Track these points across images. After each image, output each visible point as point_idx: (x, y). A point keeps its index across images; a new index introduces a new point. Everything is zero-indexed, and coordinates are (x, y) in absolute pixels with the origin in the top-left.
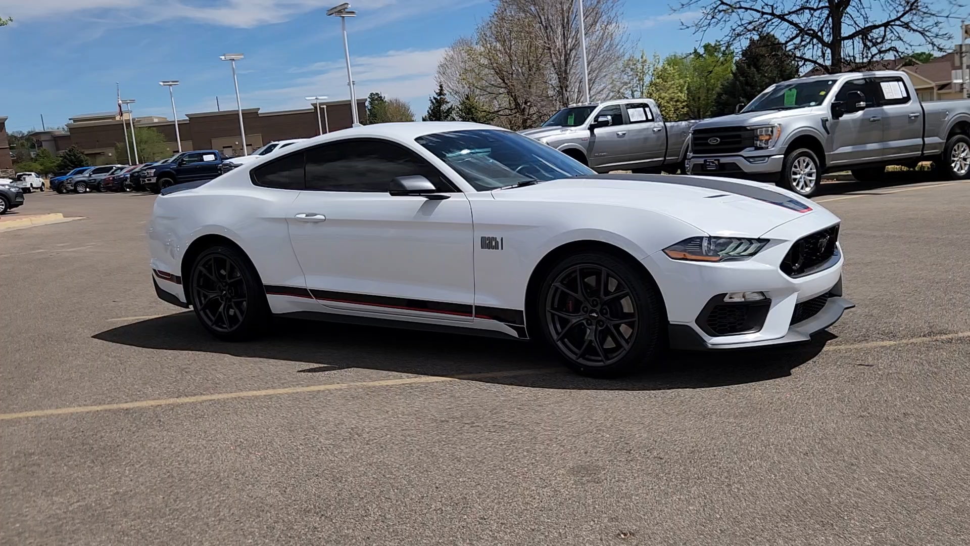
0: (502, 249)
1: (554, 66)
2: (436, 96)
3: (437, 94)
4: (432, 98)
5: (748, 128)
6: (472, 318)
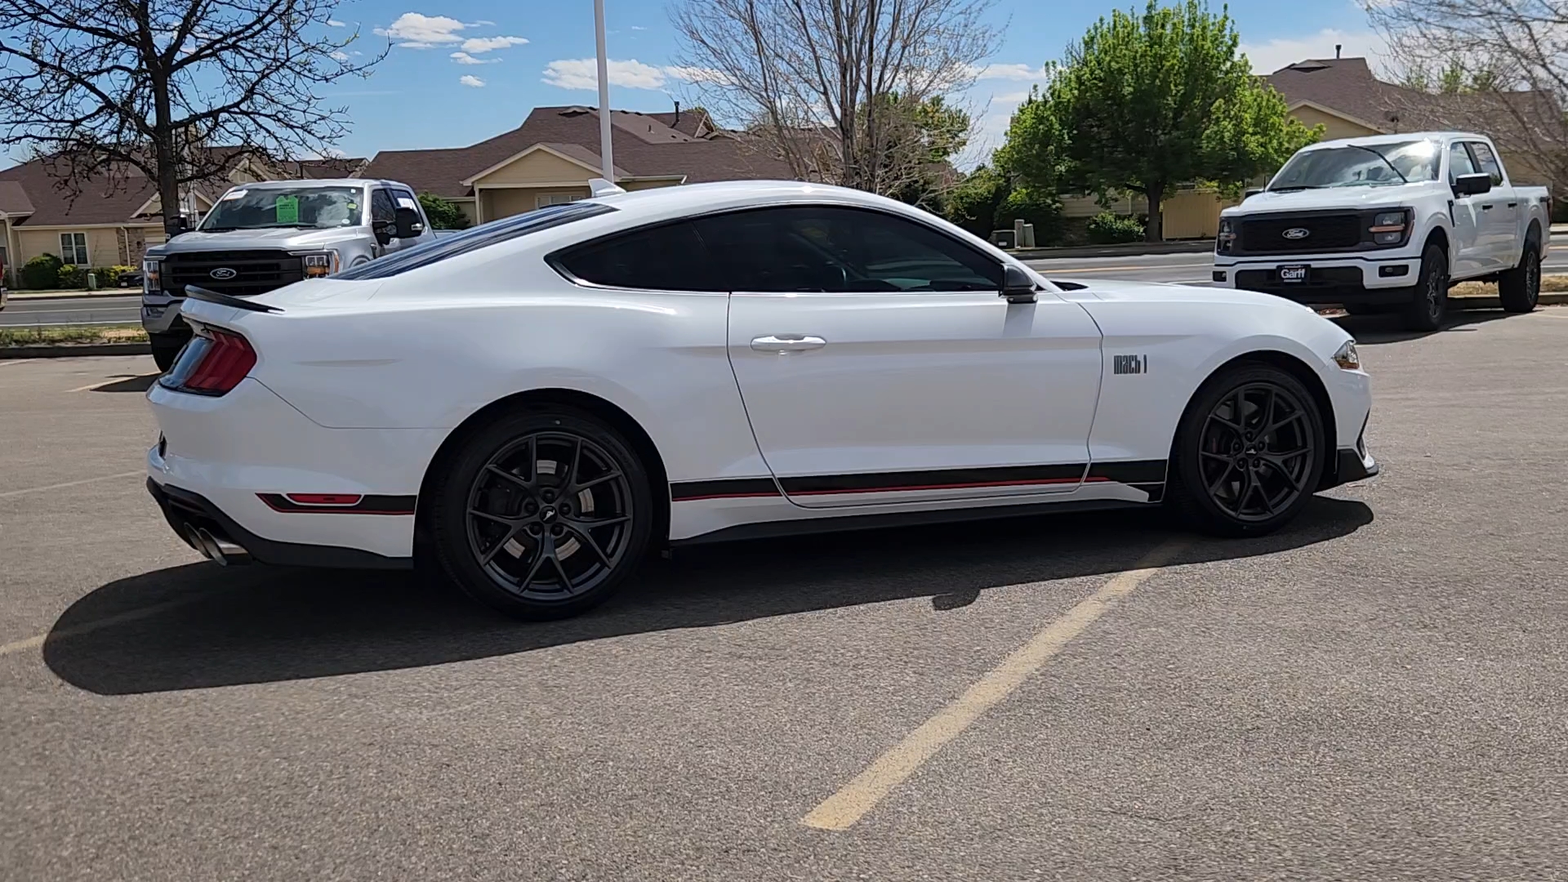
0: (1145, 371)
5: (290, 253)
6: (1078, 484)
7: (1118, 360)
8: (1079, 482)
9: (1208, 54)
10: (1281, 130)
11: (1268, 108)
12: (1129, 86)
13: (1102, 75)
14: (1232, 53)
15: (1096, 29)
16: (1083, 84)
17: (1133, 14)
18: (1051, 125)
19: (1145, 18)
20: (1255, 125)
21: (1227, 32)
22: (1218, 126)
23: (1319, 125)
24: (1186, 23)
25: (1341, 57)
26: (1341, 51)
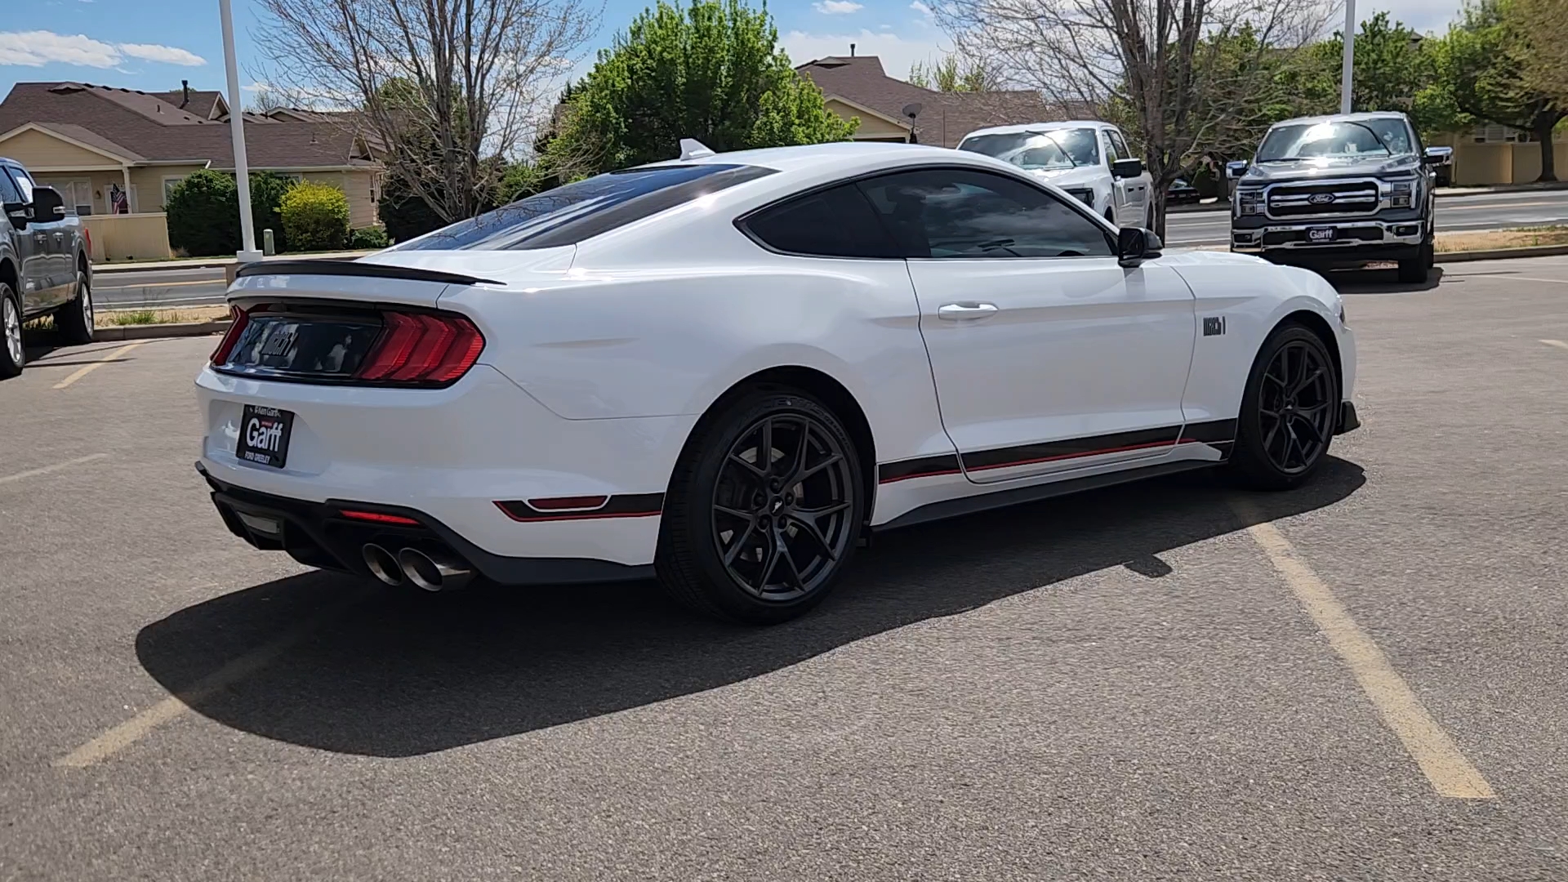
0: (1224, 332)
6: (1172, 446)
7: (1207, 322)
8: (1173, 444)
9: (753, 47)
10: (822, 123)
11: (809, 101)
12: (682, 77)
13: (654, 65)
14: (772, 47)
15: (642, 19)
16: (636, 73)
17: (677, 7)
18: (609, 113)
19: (692, 10)
20: (798, 117)
21: (767, 27)
22: (768, 117)
23: (854, 118)
24: (728, 17)
25: (856, 55)
26: (855, 50)
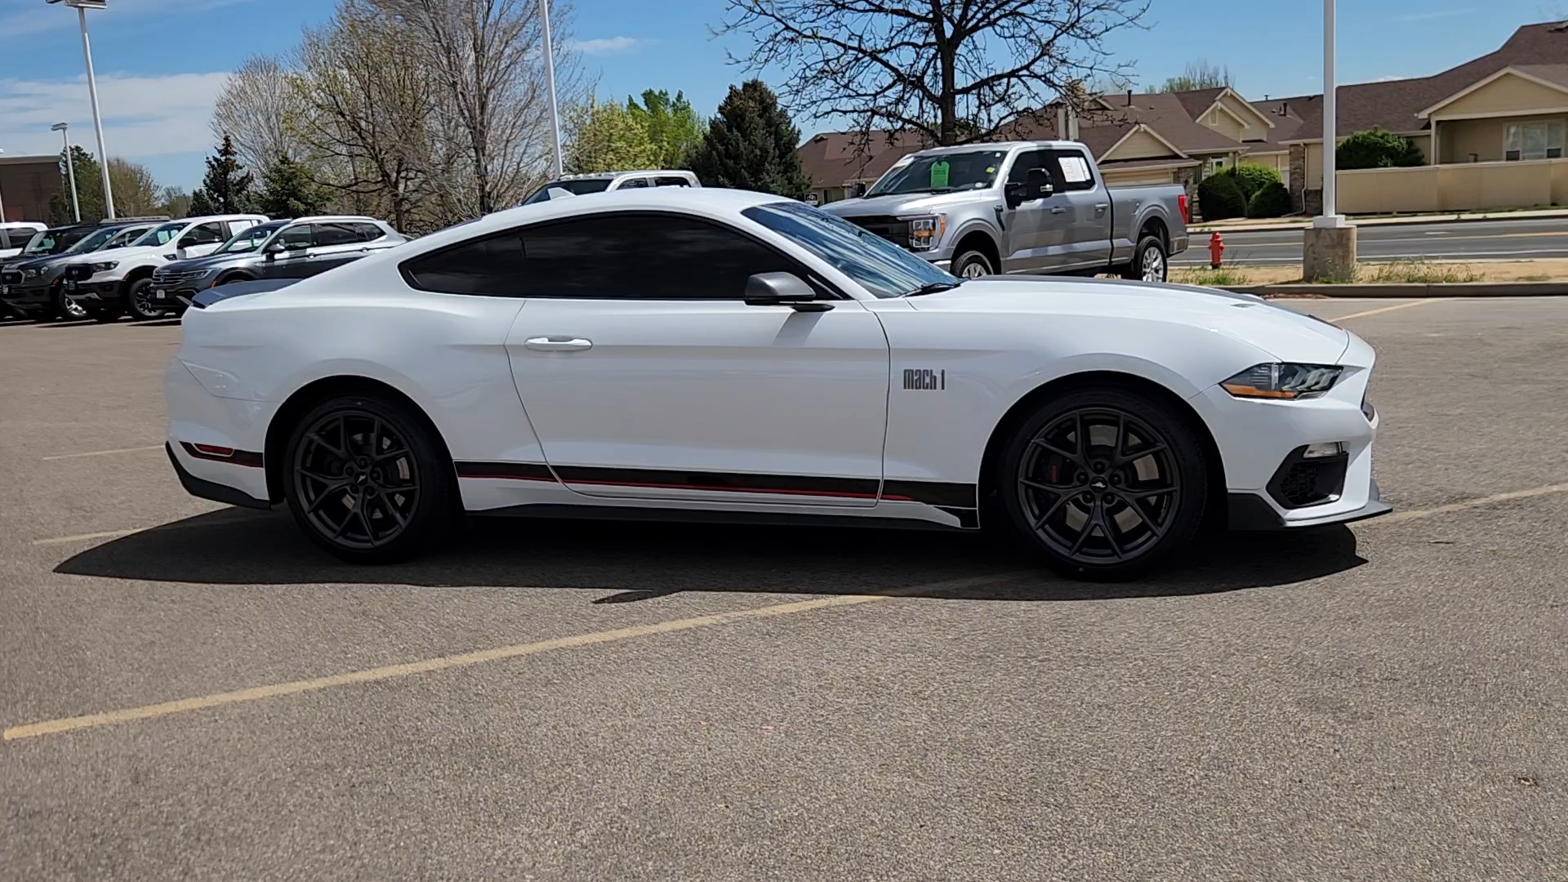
0: (943, 388)
1: (463, 114)
2: (218, 156)
3: (219, 152)
4: (211, 159)
5: (899, 219)
6: (875, 501)
7: (908, 374)
8: (875, 498)
